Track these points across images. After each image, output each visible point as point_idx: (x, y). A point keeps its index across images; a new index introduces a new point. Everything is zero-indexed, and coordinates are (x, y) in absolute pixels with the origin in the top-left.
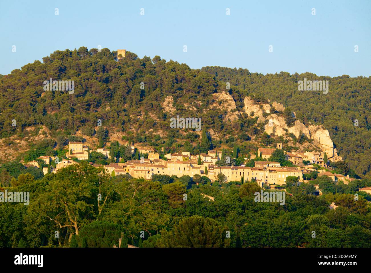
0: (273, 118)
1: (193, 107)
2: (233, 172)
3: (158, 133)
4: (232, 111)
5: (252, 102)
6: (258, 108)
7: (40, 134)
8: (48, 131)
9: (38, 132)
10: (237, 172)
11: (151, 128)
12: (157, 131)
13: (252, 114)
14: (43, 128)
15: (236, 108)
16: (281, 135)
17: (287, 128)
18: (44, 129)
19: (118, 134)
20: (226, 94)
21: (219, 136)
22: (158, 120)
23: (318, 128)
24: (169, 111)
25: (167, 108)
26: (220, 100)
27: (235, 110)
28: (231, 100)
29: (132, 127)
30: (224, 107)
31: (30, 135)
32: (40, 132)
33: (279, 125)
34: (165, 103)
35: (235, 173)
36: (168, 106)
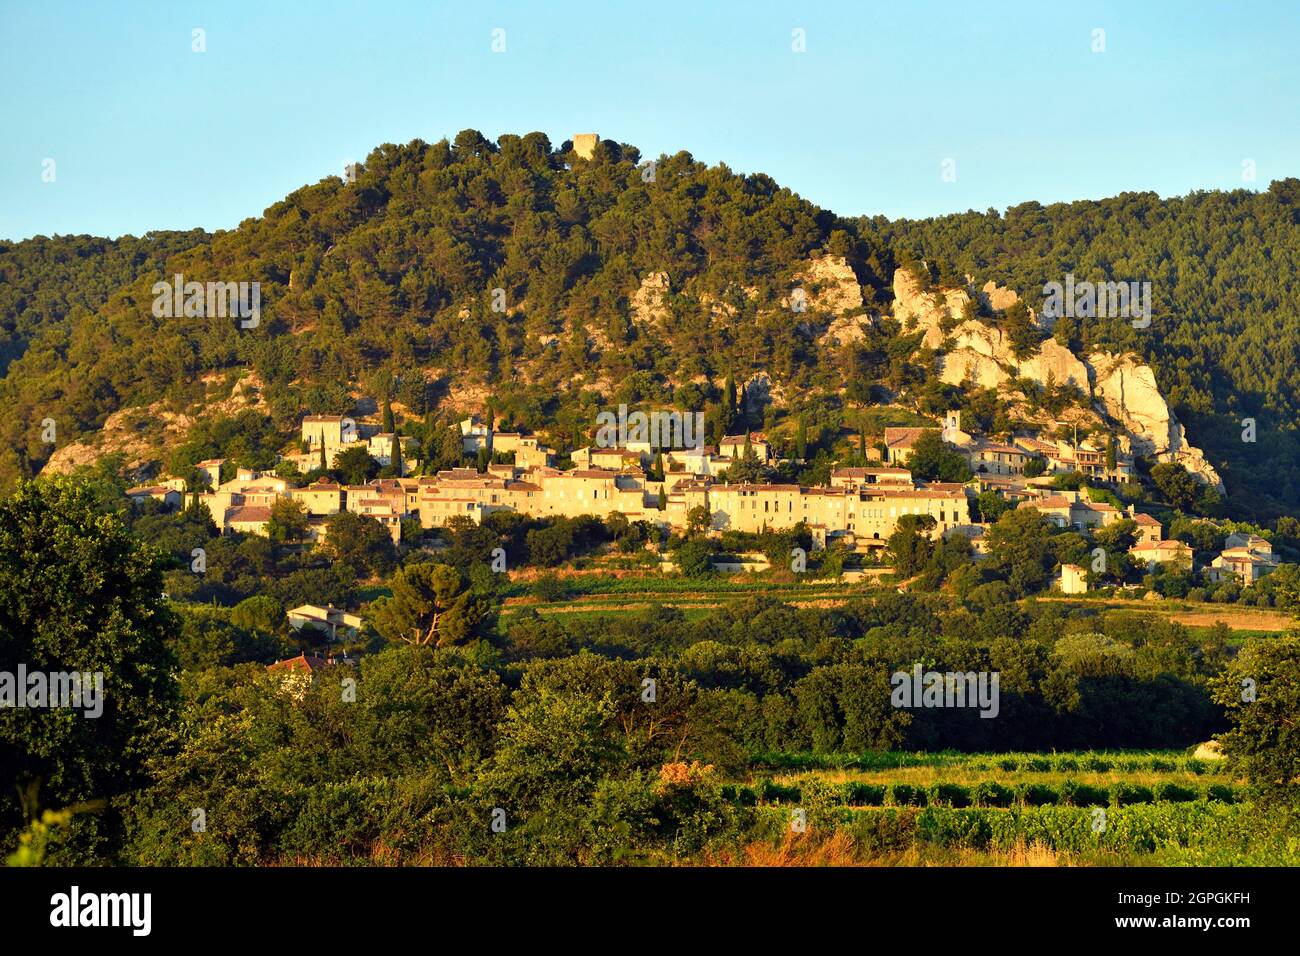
0: (969, 333)
1: (725, 305)
2: (743, 503)
3: (598, 387)
4: (849, 314)
5: (914, 283)
6: (931, 304)
7: (237, 394)
8: (260, 385)
9: (232, 387)
10: (754, 503)
11: (578, 370)
12: (595, 378)
13: (913, 322)
14: (246, 377)
15: (860, 304)
16: (994, 385)
17: (1014, 363)
18: (251, 377)
19: (471, 391)
20: (836, 262)
21: (786, 391)
22: (609, 347)
23: (1119, 364)
24: (647, 319)
25: (645, 308)
26: (817, 281)
27: (857, 312)
28: (847, 280)
29: (522, 369)
30: (824, 302)
31: (208, 396)
32: (237, 388)
33: (989, 354)
34: (641, 294)
35: (749, 505)
36: (649, 302)
